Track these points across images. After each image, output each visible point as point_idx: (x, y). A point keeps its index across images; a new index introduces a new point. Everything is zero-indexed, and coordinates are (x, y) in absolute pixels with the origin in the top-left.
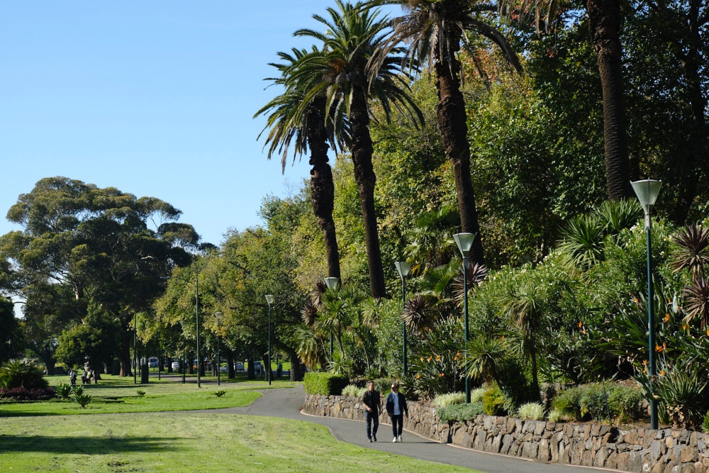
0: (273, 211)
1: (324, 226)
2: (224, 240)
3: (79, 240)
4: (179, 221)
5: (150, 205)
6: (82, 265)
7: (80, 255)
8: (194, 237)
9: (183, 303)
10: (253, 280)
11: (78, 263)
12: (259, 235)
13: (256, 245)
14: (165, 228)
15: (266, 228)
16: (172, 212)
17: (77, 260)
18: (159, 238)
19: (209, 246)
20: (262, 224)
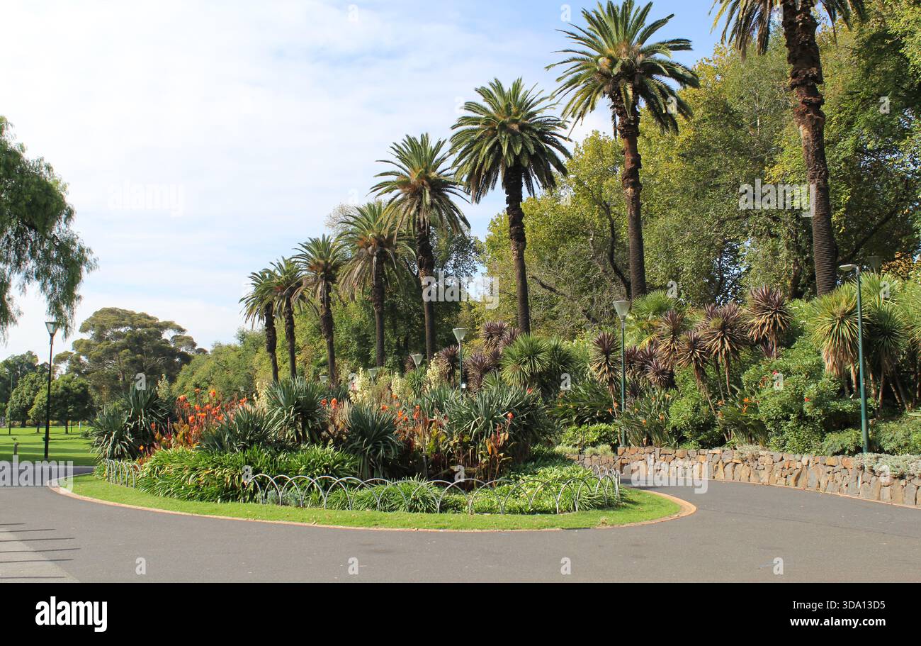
0: (243, 336)
1: (271, 357)
2: (213, 349)
3: (123, 347)
4: (185, 335)
5: (167, 325)
6: (126, 362)
7: (125, 356)
8: (194, 345)
9: (189, 386)
10: (231, 375)
11: (124, 361)
12: (235, 350)
13: (233, 356)
14: (175, 338)
15: (239, 346)
16: (181, 330)
17: (124, 359)
18: (172, 346)
19: (202, 351)
20: (236, 342)
